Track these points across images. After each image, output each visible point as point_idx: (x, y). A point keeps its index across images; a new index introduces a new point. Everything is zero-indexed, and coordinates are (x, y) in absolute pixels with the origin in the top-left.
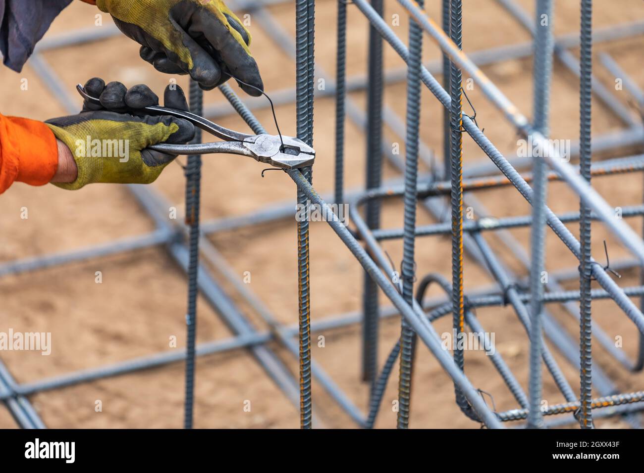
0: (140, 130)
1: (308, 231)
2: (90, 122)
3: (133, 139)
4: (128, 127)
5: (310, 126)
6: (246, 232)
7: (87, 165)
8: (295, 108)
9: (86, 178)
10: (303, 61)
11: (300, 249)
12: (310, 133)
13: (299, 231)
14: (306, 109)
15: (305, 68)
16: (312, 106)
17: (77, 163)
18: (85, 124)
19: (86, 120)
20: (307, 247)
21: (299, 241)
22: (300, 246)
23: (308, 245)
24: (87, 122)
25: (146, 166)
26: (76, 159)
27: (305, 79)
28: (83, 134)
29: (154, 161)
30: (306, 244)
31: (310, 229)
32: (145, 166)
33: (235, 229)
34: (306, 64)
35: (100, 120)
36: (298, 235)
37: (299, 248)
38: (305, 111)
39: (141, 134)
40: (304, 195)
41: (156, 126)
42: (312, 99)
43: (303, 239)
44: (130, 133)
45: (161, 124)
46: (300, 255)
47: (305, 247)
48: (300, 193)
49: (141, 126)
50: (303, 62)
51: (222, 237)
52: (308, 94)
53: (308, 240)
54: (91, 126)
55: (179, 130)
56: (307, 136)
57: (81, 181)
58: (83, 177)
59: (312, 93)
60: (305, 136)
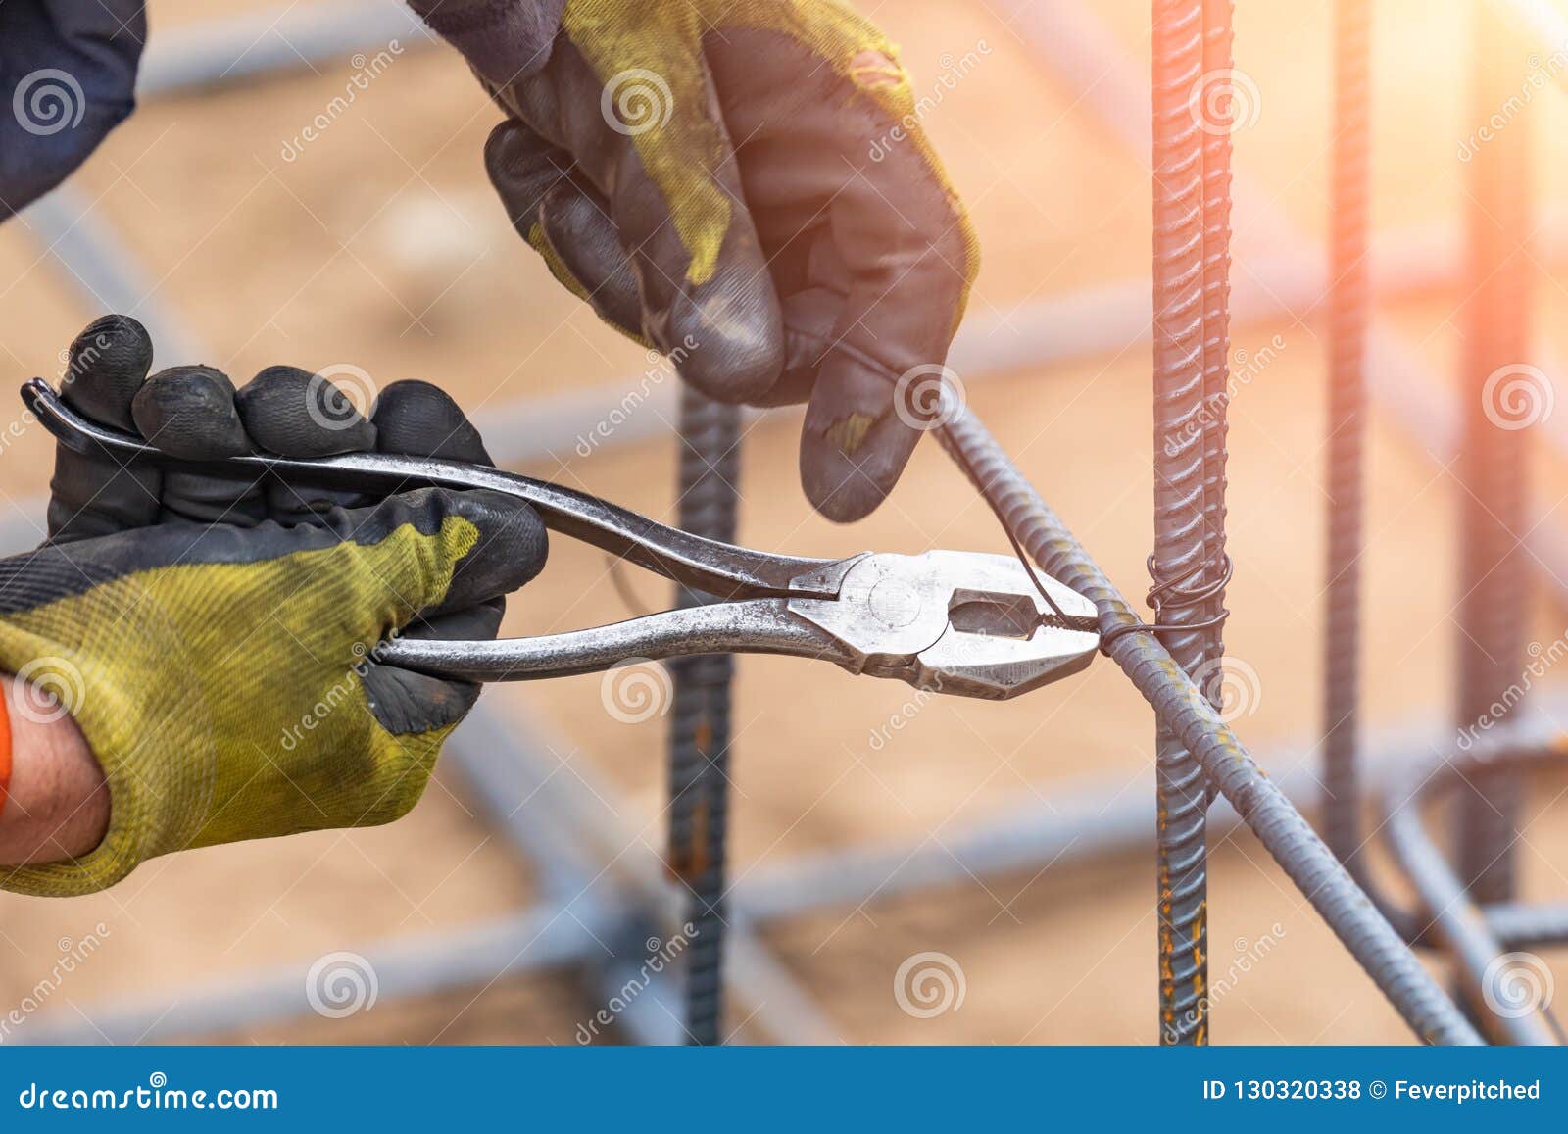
0: (347, 579)
1: (1204, 913)
2: (133, 581)
3: (324, 624)
4: (298, 579)
5: (1214, 452)
6: (928, 915)
7: (149, 770)
8: (1147, 370)
9: (149, 828)
10: (1181, 165)
11: (1168, 992)
12: (1213, 480)
13: (1166, 909)
14: (1198, 377)
15: (1190, 195)
16: (1222, 362)
17: (110, 769)
18: (115, 593)
19: (115, 577)
20: (1198, 979)
21: (1163, 956)
22: (1169, 976)
23: (1203, 972)
24: (118, 583)
25: (384, 732)
26: (101, 748)
27: (1192, 243)
28: (111, 639)
29: (414, 711)
30: (1195, 968)
31: (1214, 904)
32: (379, 733)
33: (886, 902)
34: (1197, 180)
35: (173, 569)
36: (1161, 929)
37: (1163, 984)
38: (1190, 385)
39: (351, 592)
40: (1185, 752)
41: (391, 542)
42: (1223, 334)
43: (1181, 948)
44: (310, 600)
45: (407, 532)
46: (1168, 1017)
47: (1189, 980)
48: (1173, 744)
49: (344, 558)
50: (1183, 172)
51: (830, 936)
52: (1206, 311)
53: (1204, 951)
54: (143, 601)
55: (481, 542)
56: (1199, 497)
57: (128, 843)
58: (135, 824)
59: (1223, 305)
60: (1192, 496)
